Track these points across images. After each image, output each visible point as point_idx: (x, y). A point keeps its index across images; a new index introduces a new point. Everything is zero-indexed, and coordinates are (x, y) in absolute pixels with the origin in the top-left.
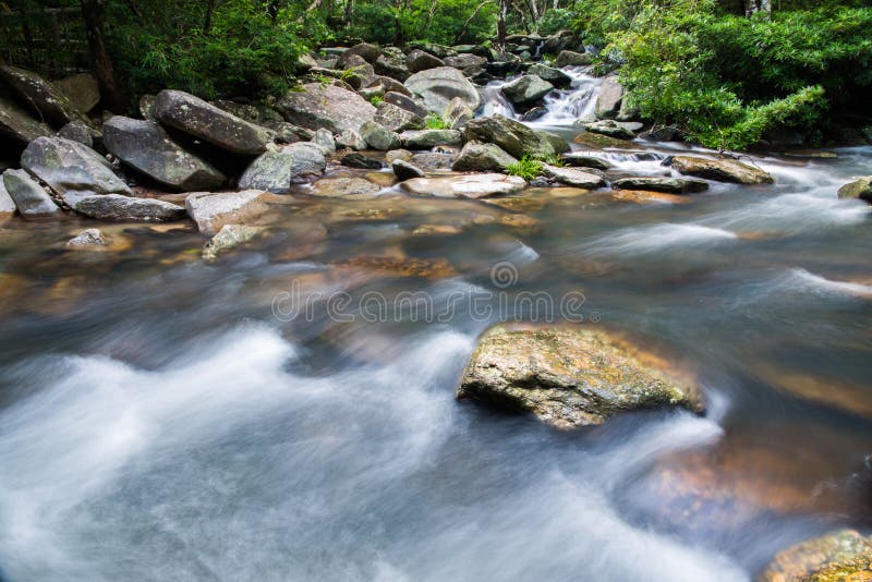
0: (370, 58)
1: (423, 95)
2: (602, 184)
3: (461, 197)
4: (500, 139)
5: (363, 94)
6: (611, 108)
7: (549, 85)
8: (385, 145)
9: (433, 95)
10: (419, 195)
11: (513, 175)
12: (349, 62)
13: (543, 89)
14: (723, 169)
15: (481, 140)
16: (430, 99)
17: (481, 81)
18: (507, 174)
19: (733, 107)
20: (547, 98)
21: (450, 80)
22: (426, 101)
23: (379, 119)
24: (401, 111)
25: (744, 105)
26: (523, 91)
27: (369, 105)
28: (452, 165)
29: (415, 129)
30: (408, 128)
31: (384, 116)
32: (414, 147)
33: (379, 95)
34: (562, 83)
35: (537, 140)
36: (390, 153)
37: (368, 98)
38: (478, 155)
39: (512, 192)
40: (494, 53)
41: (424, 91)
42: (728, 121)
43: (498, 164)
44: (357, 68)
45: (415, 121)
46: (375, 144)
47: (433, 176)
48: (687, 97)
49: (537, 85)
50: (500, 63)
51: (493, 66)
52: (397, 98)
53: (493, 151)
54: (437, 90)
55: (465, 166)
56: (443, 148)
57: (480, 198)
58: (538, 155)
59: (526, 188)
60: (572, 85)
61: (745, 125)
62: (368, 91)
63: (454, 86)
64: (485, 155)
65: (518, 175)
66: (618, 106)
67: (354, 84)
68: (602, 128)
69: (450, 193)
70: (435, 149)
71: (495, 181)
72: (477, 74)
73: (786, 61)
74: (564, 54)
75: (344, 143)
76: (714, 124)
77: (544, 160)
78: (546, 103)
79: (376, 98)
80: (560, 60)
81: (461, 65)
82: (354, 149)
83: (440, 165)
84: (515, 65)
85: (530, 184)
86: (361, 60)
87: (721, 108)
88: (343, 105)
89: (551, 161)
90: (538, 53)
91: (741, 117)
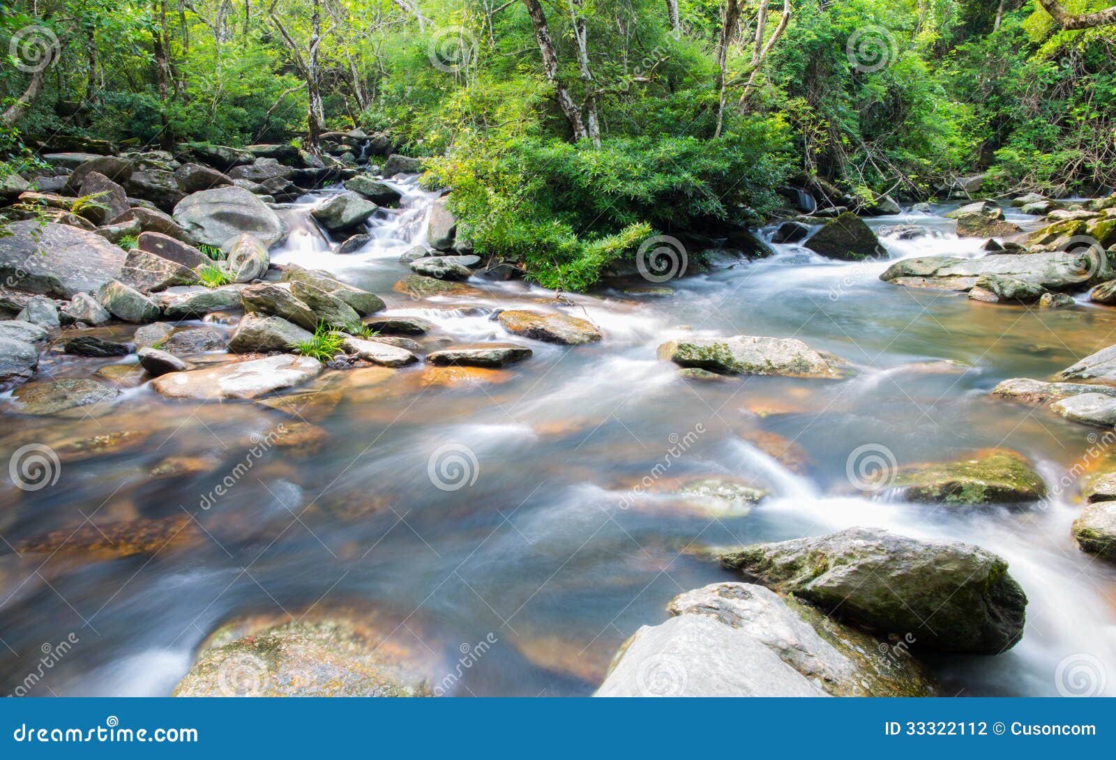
0: (120, 176)
1: (202, 224)
2: (412, 361)
3: (231, 399)
4: (285, 311)
5: (107, 235)
6: (445, 236)
7: (371, 206)
8: (136, 316)
9: (217, 224)
10: (173, 400)
11: (304, 355)
12: (86, 181)
13: (366, 210)
14: (548, 329)
15: (262, 311)
16: (213, 229)
17: (285, 197)
18: (298, 354)
19: (568, 242)
20: (372, 220)
21: (239, 204)
22: (207, 232)
23: (129, 275)
24: (162, 261)
25: (579, 239)
26: (339, 214)
27: (117, 248)
28: (228, 342)
29: (183, 285)
30: (173, 284)
31: (137, 268)
32: (177, 316)
33: (133, 234)
34: (389, 199)
35: (336, 306)
36: (140, 330)
37: (115, 239)
38: (259, 333)
39: (301, 383)
40: (305, 155)
41: (203, 219)
42: (566, 258)
43: (285, 343)
44: (97, 195)
45: (182, 273)
46: (123, 314)
47: (199, 366)
48: (519, 232)
49: (356, 207)
50: (313, 170)
51: (304, 173)
52: (156, 240)
53: (278, 328)
54: (221, 217)
55: (244, 347)
56: (219, 315)
57: (257, 397)
58: (338, 324)
59: (321, 372)
60: (402, 202)
61: (584, 263)
62: (114, 229)
63: (245, 212)
64: (267, 333)
65: (312, 355)
66: (452, 233)
67: (94, 218)
68: (429, 268)
69: (216, 393)
70: (208, 317)
71: (280, 367)
72: (281, 188)
73: (613, 194)
74: (393, 159)
75: (72, 314)
76: (552, 260)
77: (346, 331)
78: (370, 226)
79: (128, 238)
80: (390, 166)
81: (258, 176)
82: (89, 323)
83: (210, 346)
84: (333, 173)
85: (327, 366)
86: (105, 179)
87: (556, 244)
88: (74, 253)
89: (356, 330)
90: (363, 155)
91: (578, 253)
